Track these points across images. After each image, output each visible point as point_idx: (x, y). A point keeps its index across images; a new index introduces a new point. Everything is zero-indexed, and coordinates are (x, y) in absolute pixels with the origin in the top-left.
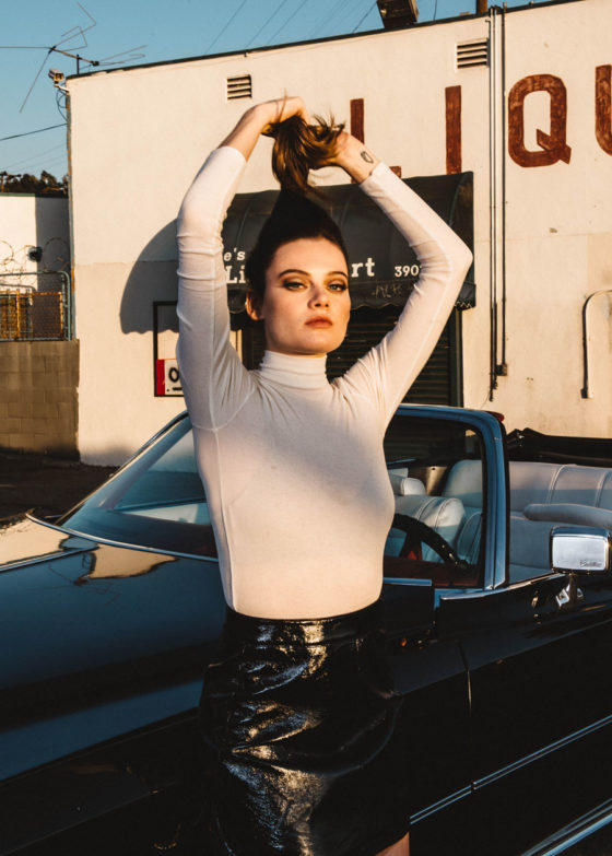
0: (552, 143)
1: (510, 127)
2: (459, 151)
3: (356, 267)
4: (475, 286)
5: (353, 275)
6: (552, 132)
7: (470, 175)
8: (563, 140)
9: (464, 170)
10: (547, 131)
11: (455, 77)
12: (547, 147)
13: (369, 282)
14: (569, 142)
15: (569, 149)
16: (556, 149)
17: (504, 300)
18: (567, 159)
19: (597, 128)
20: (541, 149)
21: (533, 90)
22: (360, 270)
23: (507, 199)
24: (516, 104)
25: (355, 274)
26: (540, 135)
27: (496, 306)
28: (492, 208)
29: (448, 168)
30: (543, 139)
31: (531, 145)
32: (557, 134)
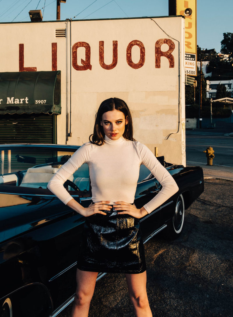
0: (86, 64)
1: (73, 57)
2: (56, 63)
3: (22, 100)
4: (61, 107)
5: (21, 103)
6: (86, 60)
7: (60, 71)
8: (89, 63)
9: (58, 70)
10: (84, 59)
11: (55, 40)
12: (84, 64)
13: (26, 105)
14: (91, 64)
15: (91, 66)
16: (87, 66)
17: (71, 112)
18: (91, 69)
19: (100, 60)
20: (82, 65)
21: (80, 46)
22: (23, 101)
23: (72, 80)
24: (75, 50)
25: (21, 102)
26: (82, 61)
27: (68, 114)
28: (67, 83)
29: (53, 69)
30: (83, 62)
31: (79, 63)
32: (88, 61)
